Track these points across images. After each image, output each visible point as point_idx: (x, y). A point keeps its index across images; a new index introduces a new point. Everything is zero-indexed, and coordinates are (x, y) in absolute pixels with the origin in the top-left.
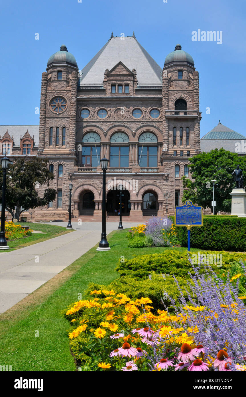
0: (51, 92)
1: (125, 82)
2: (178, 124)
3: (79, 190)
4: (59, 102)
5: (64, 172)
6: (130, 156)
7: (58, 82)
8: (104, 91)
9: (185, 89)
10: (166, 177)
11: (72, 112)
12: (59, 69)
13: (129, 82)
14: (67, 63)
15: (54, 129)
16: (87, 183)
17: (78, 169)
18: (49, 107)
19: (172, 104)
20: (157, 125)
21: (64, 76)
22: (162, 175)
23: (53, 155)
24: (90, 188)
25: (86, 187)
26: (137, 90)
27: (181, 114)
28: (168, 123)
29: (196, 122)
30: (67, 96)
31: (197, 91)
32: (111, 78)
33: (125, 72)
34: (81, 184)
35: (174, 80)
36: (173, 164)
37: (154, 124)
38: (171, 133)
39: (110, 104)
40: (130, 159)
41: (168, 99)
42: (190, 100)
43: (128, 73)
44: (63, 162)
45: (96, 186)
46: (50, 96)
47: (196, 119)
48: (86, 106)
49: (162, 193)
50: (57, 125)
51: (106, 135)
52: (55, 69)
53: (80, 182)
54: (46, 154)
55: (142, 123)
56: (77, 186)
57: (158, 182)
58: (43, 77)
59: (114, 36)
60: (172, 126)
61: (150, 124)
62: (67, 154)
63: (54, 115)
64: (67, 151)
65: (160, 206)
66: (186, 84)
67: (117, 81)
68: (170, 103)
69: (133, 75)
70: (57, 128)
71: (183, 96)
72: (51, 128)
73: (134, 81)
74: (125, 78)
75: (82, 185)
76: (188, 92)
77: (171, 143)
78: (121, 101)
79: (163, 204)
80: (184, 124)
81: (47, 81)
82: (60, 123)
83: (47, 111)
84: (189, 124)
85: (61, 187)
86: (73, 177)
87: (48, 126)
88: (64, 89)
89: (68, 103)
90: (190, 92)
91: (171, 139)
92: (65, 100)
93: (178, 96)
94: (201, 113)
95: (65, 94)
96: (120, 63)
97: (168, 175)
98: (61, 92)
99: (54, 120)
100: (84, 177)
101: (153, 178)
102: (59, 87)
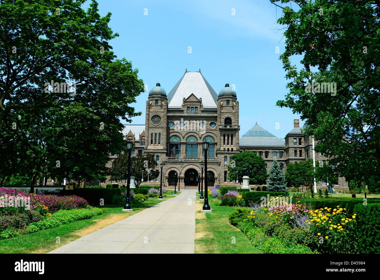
0: (152, 113)
1: (195, 106)
2: (227, 133)
3: (169, 171)
4: (156, 119)
5: (160, 160)
6: (198, 151)
7: (156, 107)
8: (183, 111)
9: (230, 112)
10: (219, 164)
11: (165, 125)
12: (156, 98)
13: (198, 106)
14: (161, 95)
15: (154, 135)
16: (173, 167)
17: (168, 158)
18: (151, 121)
19: (223, 121)
20: (214, 132)
21: (159, 102)
22: (217, 163)
23: (153, 150)
24: (175, 170)
25: (173, 169)
26: (202, 111)
27: (228, 127)
28: (221, 132)
29: (237, 131)
30: (161, 115)
31: (238, 113)
32: (187, 104)
33: (195, 100)
34: (170, 167)
35: (224, 106)
36: (223, 156)
37: (212, 131)
38: (222, 138)
39: (186, 119)
40: (198, 152)
41: (220, 118)
42: (234, 118)
43: (197, 100)
44: (159, 154)
45: (178, 169)
46: (151, 115)
47: (237, 130)
48: (172, 120)
49: (217, 173)
50: (156, 132)
51: (184, 138)
52: (153, 98)
53: (169, 166)
54: (149, 150)
56: (168, 168)
57: (214, 167)
58: (147, 104)
59: (187, 71)
60: (223, 133)
61: (210, 131)
62: (161, 150)
63: (154, 126)
64: (162, 148)
65: (216, 181)
66: (231, 109)
67: (190, 105)
68: (222, 120)
69: (200, 101)
70: (156, 134)
71: (229, 116)
72: (152, 134)
73: (200, 105)
74: (195, 103)
75: (171, 168)
76: (232, 114)
77: (222, 143)
78: (193, 117)
79: (217, 180)
80: (230, 133)
81: (149, 105)
82: (157, 131)
83: (150, 124)
84: (233, 132)
85: (158, 169)
86: (165, 163)
87: (150, 133)
88: (159, 110)
89: (162, 119)
91: (222, 141)
92: (160, 117)
93: (226, 116)
94: (240, 126)
95: (160, 114)
96: (192, 94)
97: (220, 162)
98: (158, 112)
99: (154, 129)
100: (172, 163)
101: (212, 164)
102: (157, 109)
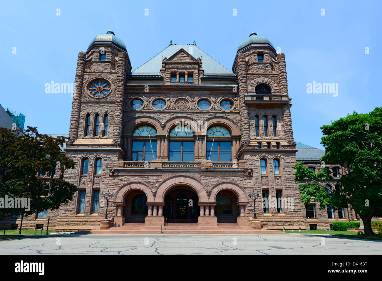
0: (89, 74)
1: (189, 70)
2: (262, 113)
3: (125, 190)
4: (100, 86)
5: (103, 167)
6: (196, 151)
7: (99, 64)
8: (162, 79)
9: (268, 73)
10: (250, 173)
11: (118, 96)
13: (193, 71)
14: (113, 43)
15: (92, 117)
16: (136, 181)
17: (125, 164)
18: (87, 92)
19: (252, 90)
20: (231, 116)
21: (108, 57)
22: (244, 171)
23: (88, 146)
24: (141, 187)
25: (134, 186)
26: (203, 79)
27: (266, 99)
28: (249, 110)
29: (286, 108)
30: (112, 78)
31: (285, 74)
32: (170, 66)
33: (188, 60)
34: (128, 182)
35: (253, 63)
36: (257, 157)
37: (226, 116)
38: (253, 122)
39: (169, 93)
40: (196, 155)
41: (246, 83)
42: (276, 85)
43: (192, 61)
44: (102, 155)
45: (149, 185)
46: (88, 79)
47: (287, 105)
48: (138, 95)
49: (245, 193)
50: (97, 111)
51: (163, 127)
52: (96, 49)
53: (127, 179)
54: (78, 145)
55: (211, 115)
56: (122, 184)
57: (237, 180)
58: (79, 57)
60: (253, 113)
61: (221, 115)
62: (108, 146)
63: (93, 99)
64: (110, 141)
65: (242, 211)
66: (269, 68)
67: (178, 69)
68: (250, 88)
69: (198, 63)
70: (97, 115)
71: (266, 80)
72: (88, 115)
73: (199, 70)
74: (188, 66)
75: (129, 184)
76: (272, 76)
77: (253, 133)
78: (183, 90)
79: (247, 208)
80: (270, 112)
81: (86, 61)
82: (101, 109)
83: (83, 95)
84: (276, 112)
85: (98, 187)
86: (116, 174)
87: (84, 112)
88: (108, 70)
89: (113, 87)
90: (274, 76)
91: (253, 128)
92: (108, 84)
93: (260, 80)
94: (290, 99)
95: (109, 77)
96: (182, 51)
97: (252, 171)
98: (104, 74)
99: (93, 105)
100: (132, 174)
101: (231, 174)
102: (102, 69)
